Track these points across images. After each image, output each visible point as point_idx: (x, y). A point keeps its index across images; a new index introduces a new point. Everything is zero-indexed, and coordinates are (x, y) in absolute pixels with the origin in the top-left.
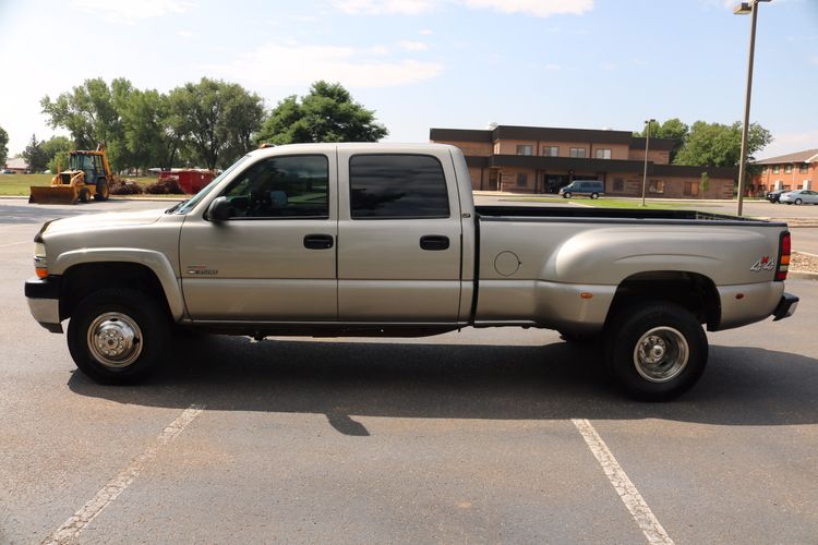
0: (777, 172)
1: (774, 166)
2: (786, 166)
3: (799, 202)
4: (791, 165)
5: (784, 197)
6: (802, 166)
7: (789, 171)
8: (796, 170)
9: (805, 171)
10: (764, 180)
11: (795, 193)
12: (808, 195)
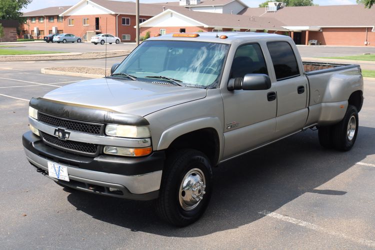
0: (34, 22)
1: (31, 18)
2: (39, 18)
3: (65, 41)
4: (43, 18)
5: (56, 39)
6: (50, 18)
7: (42, 21)
8: (46, 21)
9: (52, 21)
10: (26, 27)
11: (62, 36)
12: (69, 37)
